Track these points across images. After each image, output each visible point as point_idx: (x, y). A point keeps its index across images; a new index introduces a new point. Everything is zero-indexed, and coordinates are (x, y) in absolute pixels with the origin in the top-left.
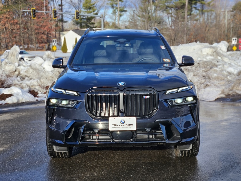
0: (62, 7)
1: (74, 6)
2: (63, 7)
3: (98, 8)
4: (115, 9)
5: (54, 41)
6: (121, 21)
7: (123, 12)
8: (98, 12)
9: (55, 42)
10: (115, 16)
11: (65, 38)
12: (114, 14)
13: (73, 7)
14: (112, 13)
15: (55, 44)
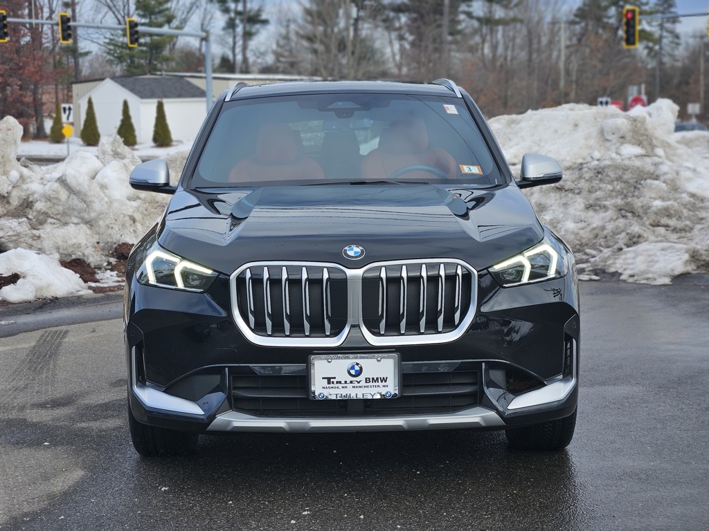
0: (74, 11)
1: (109, 7)
2: (78, 9)
3: (183, 13)
4: (232, 15)
5: (65, 109)
6: (252, 50)
7: (258, 26)
8: (183, 25)
9: (67, 112)
10: (234, 37)
11: (90, 103)
12: (231, 31)
13: (105, 9)
14: (224, 29)
15: (68, 118)
